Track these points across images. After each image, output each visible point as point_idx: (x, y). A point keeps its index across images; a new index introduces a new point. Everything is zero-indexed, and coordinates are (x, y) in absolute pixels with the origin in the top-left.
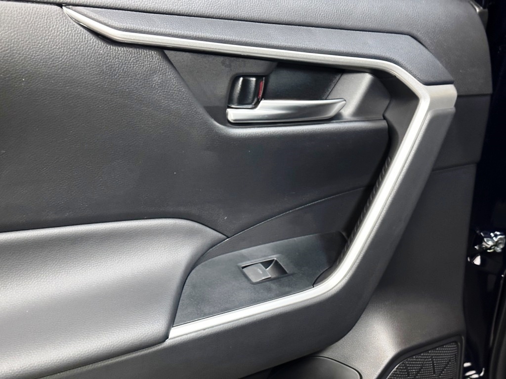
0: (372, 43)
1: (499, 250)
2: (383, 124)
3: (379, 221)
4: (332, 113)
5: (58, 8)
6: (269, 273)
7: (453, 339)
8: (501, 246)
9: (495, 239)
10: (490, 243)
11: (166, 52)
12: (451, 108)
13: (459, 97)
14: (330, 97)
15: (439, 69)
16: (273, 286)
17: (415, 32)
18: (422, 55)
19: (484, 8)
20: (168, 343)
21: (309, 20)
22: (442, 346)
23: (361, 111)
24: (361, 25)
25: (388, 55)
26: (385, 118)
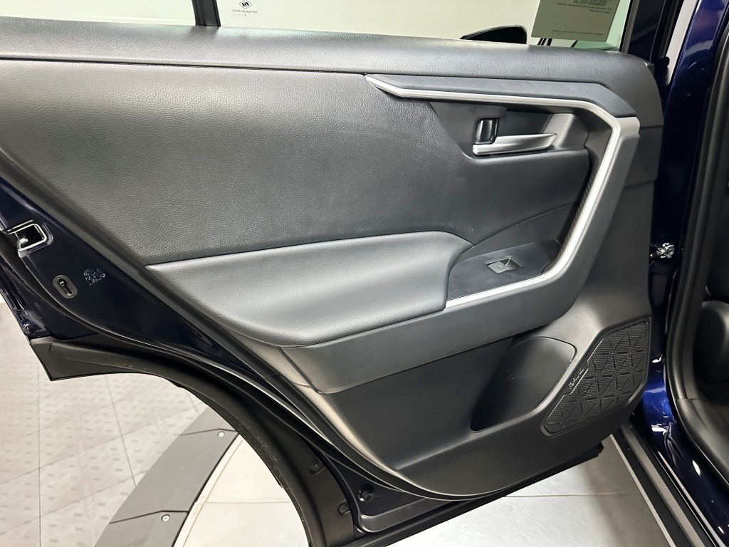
0: (574, 89)
1: (669, 256)
2: (585, 152)
3: (589, 222)
4: (547, 145)
5: (362, 76)
6: (507, 267)
7: (642, 320)
8: (672, 253)
9: (667, 248)
10: (663, 251)
11: (431, 103)
12: (636, 134)
13: (641, 128)
14: (545, 132)
15: (625, 106)
16: (513, 275)
17: (603, 81)
18: (611, 97)
19: (651, 63)
20: (445, 311)
21: (527, 75)
22: (634, 325)
23: (567, 144)
24: (564, 77)
25: (586, 97)
26: (585, 148)
